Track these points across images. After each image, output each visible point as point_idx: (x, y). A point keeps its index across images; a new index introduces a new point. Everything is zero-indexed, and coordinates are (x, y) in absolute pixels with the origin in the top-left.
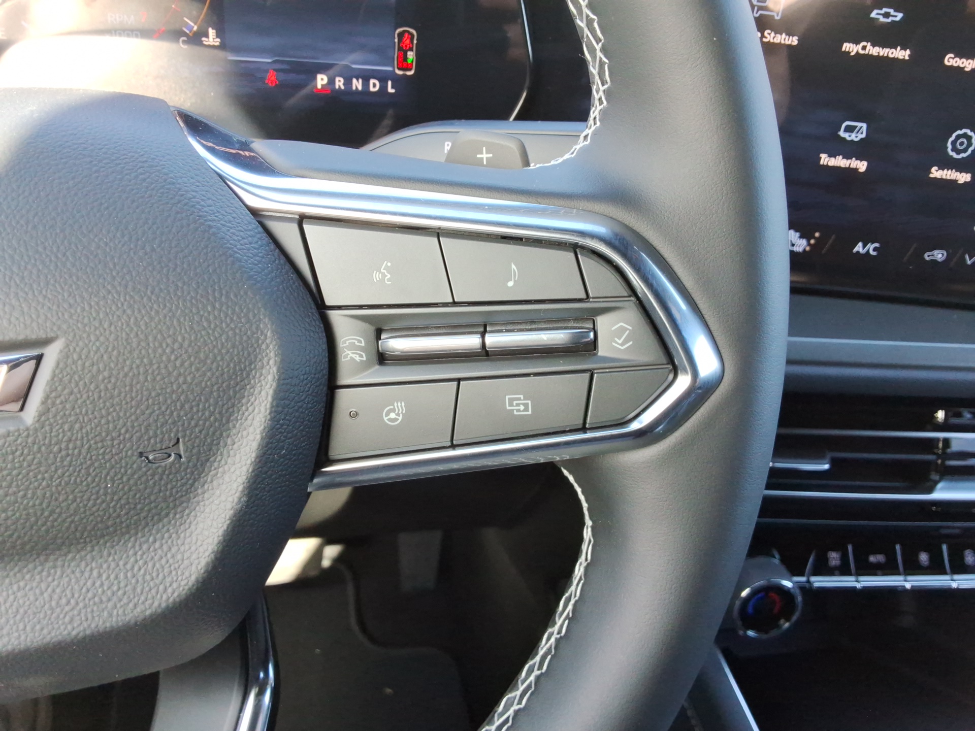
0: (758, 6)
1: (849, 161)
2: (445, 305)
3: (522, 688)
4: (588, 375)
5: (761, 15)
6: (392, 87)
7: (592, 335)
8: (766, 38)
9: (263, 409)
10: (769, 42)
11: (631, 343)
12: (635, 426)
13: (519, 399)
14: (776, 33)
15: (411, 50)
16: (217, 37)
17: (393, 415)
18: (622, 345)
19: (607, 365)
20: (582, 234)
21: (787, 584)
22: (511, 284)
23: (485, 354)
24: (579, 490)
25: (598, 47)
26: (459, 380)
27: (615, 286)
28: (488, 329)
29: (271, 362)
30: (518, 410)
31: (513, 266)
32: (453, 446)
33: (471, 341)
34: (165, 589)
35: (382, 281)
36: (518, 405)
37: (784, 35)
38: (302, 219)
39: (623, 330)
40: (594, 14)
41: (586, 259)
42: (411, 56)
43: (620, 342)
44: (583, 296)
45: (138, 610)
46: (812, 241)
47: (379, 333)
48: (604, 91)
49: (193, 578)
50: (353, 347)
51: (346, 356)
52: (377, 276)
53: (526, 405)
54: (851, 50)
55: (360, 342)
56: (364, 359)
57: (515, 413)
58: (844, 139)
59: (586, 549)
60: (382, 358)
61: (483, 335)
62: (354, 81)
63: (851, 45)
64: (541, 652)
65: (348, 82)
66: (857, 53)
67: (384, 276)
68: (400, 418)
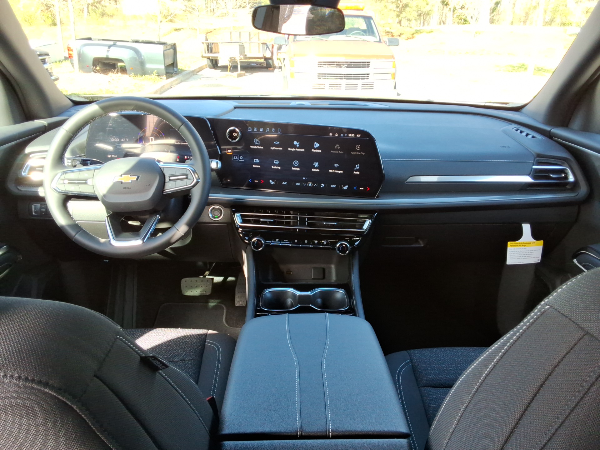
1: (277, 167)
18: (190, 177)
33: (177, 178)
37: (261, 147)
38: (163, 167)
46: (275, 182)
51: (166, 180)
58: (275, 163)
66: (273, 149)
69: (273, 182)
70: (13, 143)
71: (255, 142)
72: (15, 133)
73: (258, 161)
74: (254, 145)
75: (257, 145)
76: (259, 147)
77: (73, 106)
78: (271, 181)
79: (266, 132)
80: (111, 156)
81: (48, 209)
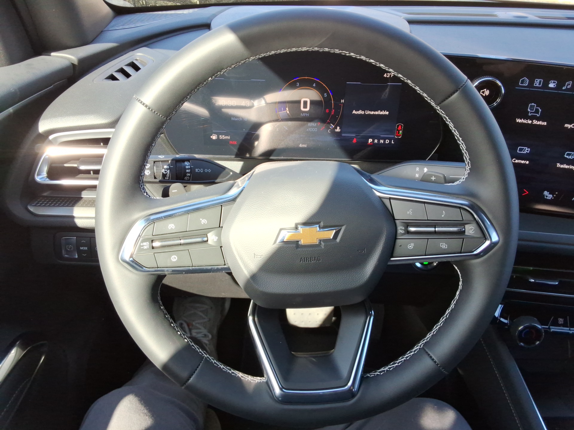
0: (530, 112)
1: (569, 166)
2: (425, 220)
3: (441, 322)
4: (462, 239)
5: (531, 115)
6: (393, 142)
7: (464, 229)
8: (534, 123)
9: (383, 243)
10: (535, 124)
11: (474, 232)
12: (475, 253)
13: (444, 244)
14: (538, 121)
15: (401, 130)
16: (340, 129)
17: (410, 247)
18: (472, 232)
19: (467, 237)
20: (462, 204)
21: (540, 327)
22: (443, 216)
23: (435, 233)
24: (458, 271)
25: (468, 158)
26: (428, 239)
27: (471, 218)
28: (436, 226)
29: (385, 232)
30: (444, 247)
31: (444, 212)
32: (425, 255)
33: (432, 229)
34: (360, 282)
35: (410, 214)
36: (444, 246)
37: (541, 122)
38: (390, 199)
39: (472, 229)
40: (467, 151)
41: (463, 211)
42: (401, 132)
43: (471, 231)
44: (462, 220)
45: (354, 285)
46: (555, 196)
47: (408, 226)
48: (469, 168)
49: (366, 280)
50: (401, 229)
51: (399, 231)
52: (408, 213)
53: (446, 246)
54: (568, 127)
55: (403, 228)
56: (404, 232)
57: (443, 248)
58: (567, 158)
59: (460, 287)
60: (408, 232)
61: (435, 228)
62: (381, 140)
63: (568, 125)
64: (446, 314)
65: (379, 141)
66: (571, 127)
67: (410, 212)
68: (412, 247)
69: (551, 196)
70: (11, 110)
71: (529, 110)
72: (12, 90)
73: (527, 150)
74: (527, 118)
75: (532, 118)
76: (535, 122)
77: (114, 17)
78: (546, 193)
79: (564, 90)
80: (218, 137)
81: (95, 246)
